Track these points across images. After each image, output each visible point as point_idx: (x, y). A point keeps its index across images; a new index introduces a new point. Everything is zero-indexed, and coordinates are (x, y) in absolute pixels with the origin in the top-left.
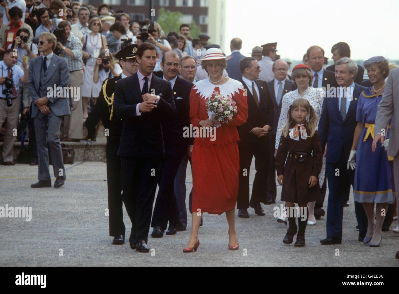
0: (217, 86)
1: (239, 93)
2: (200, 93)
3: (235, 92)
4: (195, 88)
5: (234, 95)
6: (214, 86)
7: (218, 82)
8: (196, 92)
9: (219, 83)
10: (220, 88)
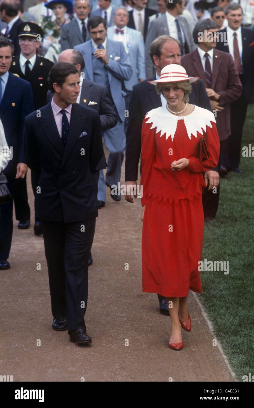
0: (180, 118)
1: (211, 127)
2: (156, 128)
3: (207, 126)
4: (148, 122)
5: (205, 131)
6: (176, 118)
7: (182, 112)
8: (151, 126)
9: (183, 114)
10: (184, 120)
